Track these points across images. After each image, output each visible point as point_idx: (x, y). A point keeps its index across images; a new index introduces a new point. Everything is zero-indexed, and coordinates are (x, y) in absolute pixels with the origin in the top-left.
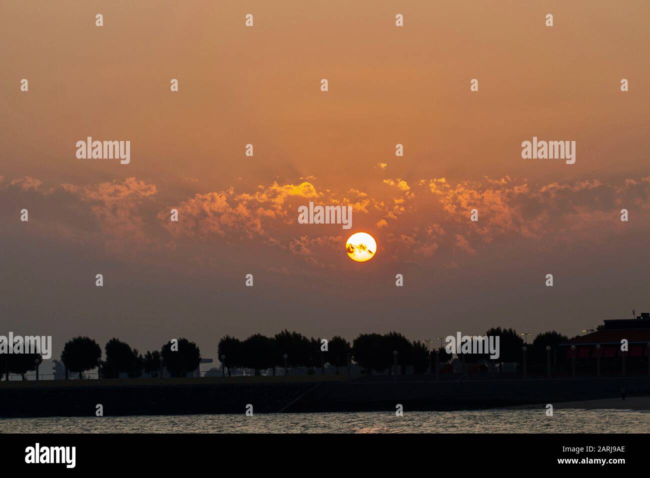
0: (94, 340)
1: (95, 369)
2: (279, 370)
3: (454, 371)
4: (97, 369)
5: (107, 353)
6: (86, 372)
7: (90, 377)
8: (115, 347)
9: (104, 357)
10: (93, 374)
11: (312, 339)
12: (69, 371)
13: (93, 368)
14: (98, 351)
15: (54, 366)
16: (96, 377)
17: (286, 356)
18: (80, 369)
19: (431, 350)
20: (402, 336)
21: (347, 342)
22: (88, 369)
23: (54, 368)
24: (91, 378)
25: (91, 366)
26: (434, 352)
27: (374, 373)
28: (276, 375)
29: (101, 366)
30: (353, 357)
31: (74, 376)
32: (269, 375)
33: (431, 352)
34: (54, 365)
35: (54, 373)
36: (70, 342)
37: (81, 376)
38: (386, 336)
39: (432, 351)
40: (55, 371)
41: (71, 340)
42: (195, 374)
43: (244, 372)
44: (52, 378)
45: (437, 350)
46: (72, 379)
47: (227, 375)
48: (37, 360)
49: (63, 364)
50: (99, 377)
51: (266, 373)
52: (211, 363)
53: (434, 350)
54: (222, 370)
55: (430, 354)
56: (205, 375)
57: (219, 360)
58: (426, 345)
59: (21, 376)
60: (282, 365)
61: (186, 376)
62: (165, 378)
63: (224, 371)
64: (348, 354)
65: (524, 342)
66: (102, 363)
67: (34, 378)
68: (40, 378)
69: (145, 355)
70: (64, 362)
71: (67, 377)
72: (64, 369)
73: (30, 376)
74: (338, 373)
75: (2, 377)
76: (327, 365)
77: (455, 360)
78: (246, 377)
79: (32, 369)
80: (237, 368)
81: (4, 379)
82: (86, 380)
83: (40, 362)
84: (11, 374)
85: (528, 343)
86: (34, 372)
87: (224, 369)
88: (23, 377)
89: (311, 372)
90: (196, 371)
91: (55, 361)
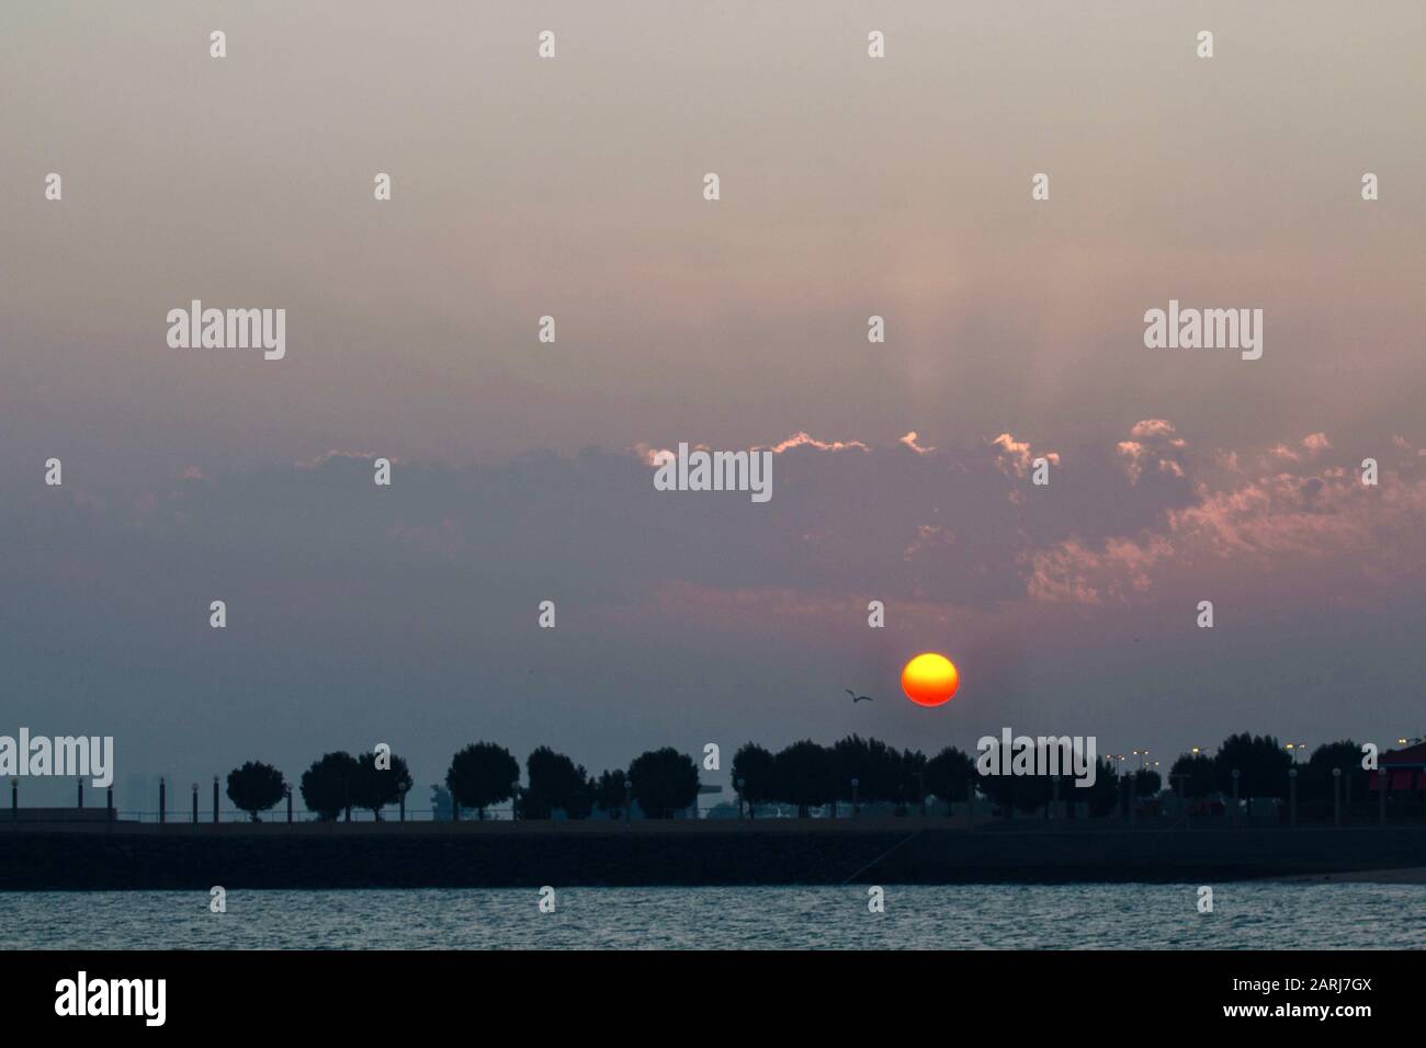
0: (507, 750)
1: (506, 803)
2: (844, 809)
3: (1164, 813)
4: (510, 801)
5: (530, 773)
6: (490, 807)
7: (497, 816)
8: (544, 761)
9: (524, 781)
10: (503, 811)
11: (907, 752)
12: (459, 805)
13: (504, 800)
14: (513, 770)
15: (433, 796)
16: (509, 816)
17: (855, 782)
18: (480, 803)
19: (1121, 775)
21: (969, 758)
22: (495, 802)
23: (433, 800)
24: (499, 819)
25: (500, 796)
26: (1127, 778)
27: (1017, 813)
28: (837, 817)
29: (519, 797)
30: (978, 786)
31: (470, 815)
32: (825, 817)
33: (1122, 778)
34: (433, 794)
35: (433, 808)
36: (463, 752)
37: (481, 815)
39: (1124, 775)
40: (436, 804)
41: (465, 748)
42: (689, 814)
43: (779, 810)
44: (430, 817)
45: (1133, 773)
46: (466, 819)
47: (749, 816)
48: (402, 785)
49: (449, 792)
50: (515, 817)
51: (818, 813)
52: (718, 794)
53: (1128, 774)
54: (738, 807)
55: (1119, 779)
56: (708, 816)
57: (733, 789)
58: (1112, 766)
59: (374, 814)
60: (848, 799)
61: (672, 817)
62: (635, 820)
63: (741, 808)
64: (970, 780)
65: (1294, 759)
66: (521, 790)
67: (396, 817)
68: (408, 818)
69: (601, 778)
70: (451, 788)
71: (456, 817)
72: (452, 801)
73: (390, 813)
74: (950, 814)
75: (338, 814)
76: (931, 799)
77: (1166, 792)
78: (782, 819)
79: (394, 801)
80: (766, 803)
81: (342, 818)
82: (491, 822)
83: (408, 788)
84: (356, 809)
85: (1300, 761)
86: (397, 807)
87: (741, 805)
88: (377, 814)
89: (902, 813)
90: (691, 808)
91: (436, 788)
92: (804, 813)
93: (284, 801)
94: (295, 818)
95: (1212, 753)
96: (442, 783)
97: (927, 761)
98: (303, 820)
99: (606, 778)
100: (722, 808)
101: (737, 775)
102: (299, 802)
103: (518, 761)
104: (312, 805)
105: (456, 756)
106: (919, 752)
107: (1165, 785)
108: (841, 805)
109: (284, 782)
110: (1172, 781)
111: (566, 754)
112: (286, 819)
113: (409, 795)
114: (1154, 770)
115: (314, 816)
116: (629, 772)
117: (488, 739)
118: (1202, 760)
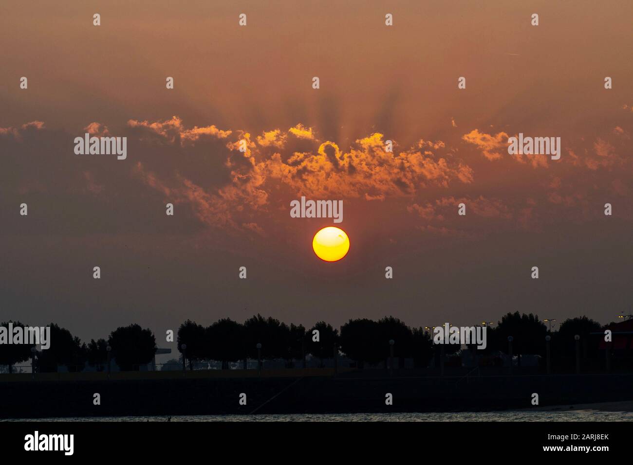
1: (28, 361)
2: (252, 363)
3: (463, 365)
4: (31, 360)
6: (17, 364)
7: (21, 370)
10: (25, 367)
11: (292, 325)
13: (26, 360)
16: (29, 370)
17: (259, 345)
18: (10, 360)
20: (401, 322)
22: (20, 361)
24: (23, 372)
25: (23, 359)
27: (366, 366)
28: (247, 368)
30: (341, 347)
32: (240, 369)
37: (10, 369)
38: (379, 322)
42: (150, 368)
43: (209, 364)
47: (189, 369)
50: (33, 371)
51: (235, 366)
52: (169, 354)
56: (162, 368)
57: (178, 352)
60: (255, 357)
61: (138, 369)
62: (113, 372)
63: (184, 364)
64: (336, 343)
65: (548, 329)
69: (89, 344)
74: (322, 366)
76: (309, 356)
78: (211, 370)
80: (201, 360)
82: (17, 374)
85: (553, 330)
87: (184, 361)
89: (290, 365)
90: (151, 363)
95: (494, 325)
99: (93, 344)
100: (172, 363)
101: (180, 342)
108: (250, 361)
111: (65, 328)
116: (109, 340)
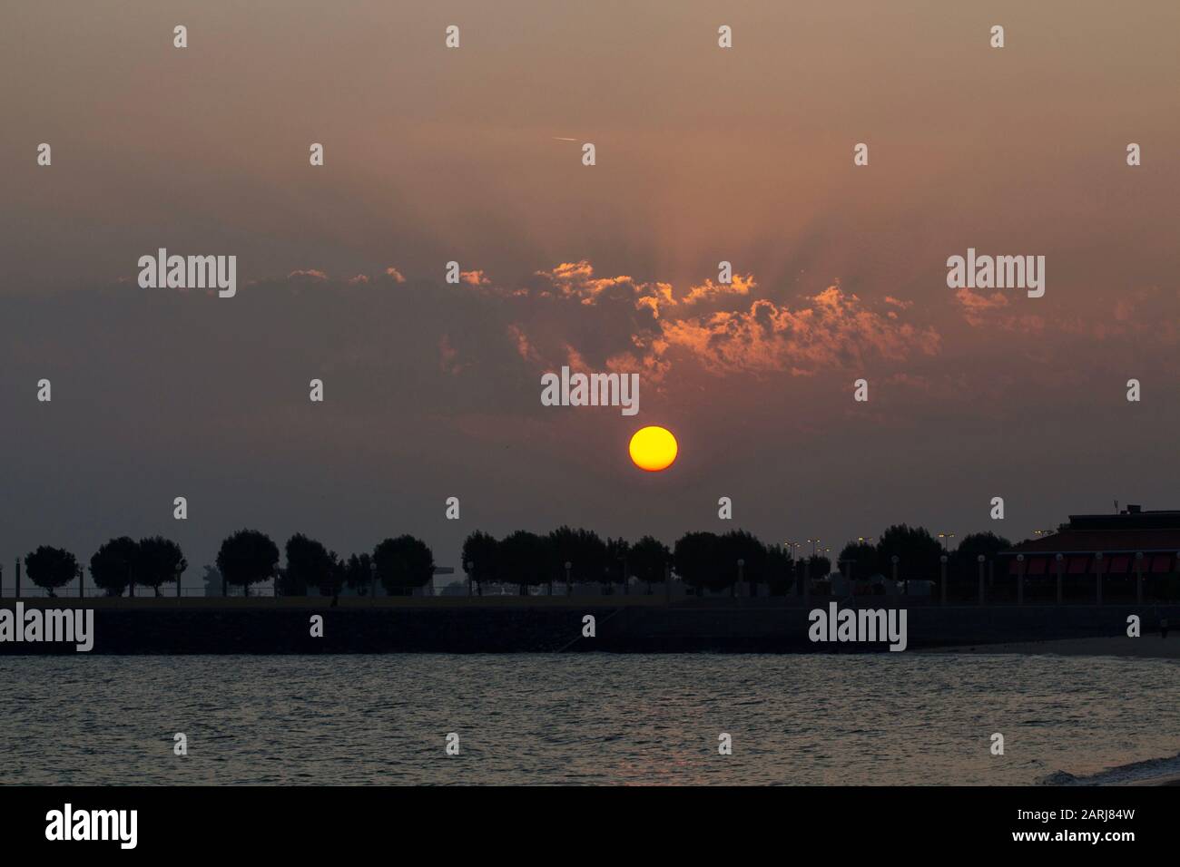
0: (267, 536)
1: (268, 582)
2: (558, 587)
4: (272, 580)
5: (289, 556)
6: (255, 585)
8: (299, 546)
9: (283, 563)
10: (265, 588)
12: (228, 583)
13: (267, 579)
14: (275, 553)
15: (206, 575)
16: (271, 593)
17: (568, 565)
19: (797, 559)
20: (752, 536)
21: (665, 546)
22: (258, 581)
23: (205, 578)
24: (262, 595)
26: (801, 562)
27: (707, 592)
28: (553, 595)
29: (279, 577)
31: (236, 592)
32: (542, 595)
33: (797, 562)
34: (205, 573)
35: (206, 585)
36: (230, 538)
37: (246, 591)
38: (724, 536)
40: (207, 582)
41: (233, 535)
42: (425, 590)
43: (503, 589)
44: (202, 593)
45: (807, 559)
46: (233, 595)
47: (477, 594)
48: (178, 566)
49: (220, 572)
50: (276, 594)
51: (537, 591)
52: (451, 575)
53: (802, 560)
54: (468, 586)
55: (795, 565)
56: (442, 592)
57: (463, 571)
58: (788, 551)
59: (153, 590)
60: (563, 580)
61: (411, 594)
62: (378, 597)
63: (471, 587)
64: (667, 563)
65: (943, 548)
66: (280, 571)
67: (173, 593)
68: (183, 594)
69: (349, 560)
70: (221, 569)
71: (225, 591)
72: (221, 582)
73: (168, 589)
74: (650, 593)
75: (123, 591)
76: (633, 580)
77: (835, 575)
78: (503, 596)
79: (172, 580)
80: (491, 583)
81: (126, 594)
82: (256, 598)
83: (183, 569)
84: (138, 586)
85: (950, 549)
86: (174, 585)
87: (471, 584)
88: (157, 591)
89: (609, 592)
90: (428, 586)
91: (207, 568)
92: (524, 592)
93: (77, 579)
94: (86, 594)
95: (874, 542)
96: (214, 564)
97: (630, 547)
98: (93, 595)
99: (354, 560)
100: (455, 587)
101: (466, 559)
102: (89, 579)
103: (277, 546)
104: (100, 582)
105: (225, 542)
106: (621, 539)
107: (834, 569)
108: (556, 585)
109: (76, 562)
110: (840, 566)
111: (318, 540)
112: (78, 595)
113: (183, 575)
114: (826, 556)
115: (102, 592)
116: (375, 556)
117: (251, 527)
118: (865, 547)
